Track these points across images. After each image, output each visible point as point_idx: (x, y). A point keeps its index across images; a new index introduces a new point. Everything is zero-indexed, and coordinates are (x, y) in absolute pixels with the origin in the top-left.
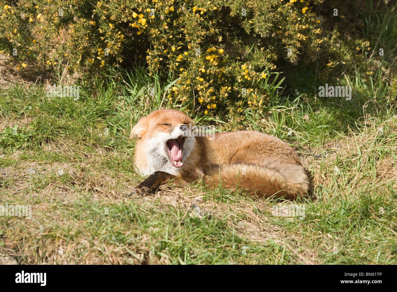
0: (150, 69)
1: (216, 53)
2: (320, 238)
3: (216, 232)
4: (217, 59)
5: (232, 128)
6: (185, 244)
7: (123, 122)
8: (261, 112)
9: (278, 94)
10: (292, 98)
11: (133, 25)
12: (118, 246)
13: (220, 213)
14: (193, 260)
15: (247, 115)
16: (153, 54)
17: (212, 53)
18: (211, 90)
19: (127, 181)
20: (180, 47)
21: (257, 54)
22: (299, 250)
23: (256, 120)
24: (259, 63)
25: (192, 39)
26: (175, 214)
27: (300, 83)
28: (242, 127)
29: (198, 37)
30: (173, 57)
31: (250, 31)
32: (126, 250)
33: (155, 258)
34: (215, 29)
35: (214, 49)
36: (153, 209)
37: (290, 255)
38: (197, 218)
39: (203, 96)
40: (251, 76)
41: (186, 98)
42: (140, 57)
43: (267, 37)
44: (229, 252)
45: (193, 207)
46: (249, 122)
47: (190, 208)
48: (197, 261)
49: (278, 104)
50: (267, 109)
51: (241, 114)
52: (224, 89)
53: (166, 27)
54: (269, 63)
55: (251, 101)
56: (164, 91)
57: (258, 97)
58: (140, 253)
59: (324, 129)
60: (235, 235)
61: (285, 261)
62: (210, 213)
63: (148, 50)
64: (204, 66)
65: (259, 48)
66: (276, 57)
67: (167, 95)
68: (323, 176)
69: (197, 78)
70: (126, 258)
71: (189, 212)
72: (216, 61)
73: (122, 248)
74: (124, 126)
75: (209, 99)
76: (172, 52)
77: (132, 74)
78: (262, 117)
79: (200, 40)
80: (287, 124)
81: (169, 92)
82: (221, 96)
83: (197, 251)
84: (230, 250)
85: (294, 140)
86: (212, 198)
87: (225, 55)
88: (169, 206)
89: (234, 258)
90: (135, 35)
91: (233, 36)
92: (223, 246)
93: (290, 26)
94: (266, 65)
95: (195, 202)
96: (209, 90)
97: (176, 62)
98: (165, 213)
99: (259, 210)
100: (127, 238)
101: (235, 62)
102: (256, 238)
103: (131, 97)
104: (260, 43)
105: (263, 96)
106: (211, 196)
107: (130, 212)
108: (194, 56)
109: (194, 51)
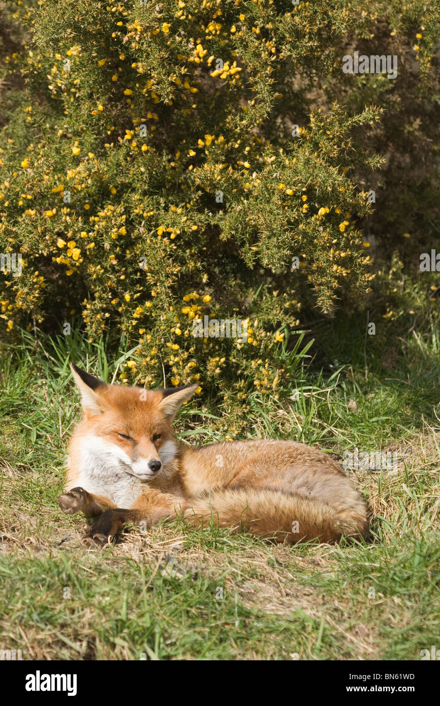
0: (89, 333)
1: (199, 301)
2: (381, 604)
3: (207, 600)
4: (200, 313)
5: (229, 425)
6: (156, 623)
7: (47, 423)
8: (277, 397)
9: (305, 368)
10: (328, 373)
11: (58, 260)
12: (43, 630)
13: (213, 569)
14: (169, 650)
15: (253, 404)
16: (93, 307)
17: (192, 302)
18: (192, 363)
19: (55, 521)
20: (139, 294)
21: (267, 302)
22: (347, 625)
23: (268, 411)
24: (271, 317)
25: (158, 280)
26: (137, 573)
27: (340, 349)
28: (245, 423)
29: (167, 276)
30: (127, 311)
31: (254, 263)
32: (56, 636)
33: (106, 647)
34: (195, 263)
35: (194, 295)
36: (100, 565)
37: (332, 635)
38: (175, 579)
39: (179, 375)
40: (258, 338)
41: (150, 379)
42: (72, 312)
43: (282, 273)
44: (230, 634)
45: (167, 559)
46: (257, 415)
47: (163, 562)
48: (177, 649)
49: (304, 384)
50: (286, 392)
51: (243, 402)
52: (213, 361)
53: (115, 262)
54: (287, 317)
55: (260, 379)
56: (114, 368)
57: (270, 372)
58: (81, 641)
59: (383, 422)
60: (239, 604)
61: (324, 645)
62: (196, 568)
63: (85, 300)
64: (178, 325)
65: (270, 292)
66: (299, 305)
67: (118, 375)
68: (383, 501)
69: (169, 344)
70: (58, 649)
71: (161, 568)
72: (199, 315)
73: (50, 633)
74: (49, 429)
75: (189, 379)
76: (125, 302)
77: (59, 340)
78: (278, 407)
79: (170, 281)
80: (319, 416)
81: (122, 370)
82: (209, 373)
83: (175, 633)
84: (231, 629)
85: (334, 443)
86: (199, 545)
87: (214, 306)
88: (128, 559)
89: (239, 643)
90: (63, 277)
91: (227, 273)
92: (219, 623)
93: (319, 253)
94: (283, 319)
95: (171, 552)
96: (189, 365)
97: (133, 319)
98: (121, 572)
99: (277, 562)
100: (58, 616)
101: (231, 316)
102: (274, 608)
103: (59, 379)
104: (271, 283)
105: (278, 372)
106: (197, 540)
107: (62, 572)
108: (162, 309)
109: (161, 300)
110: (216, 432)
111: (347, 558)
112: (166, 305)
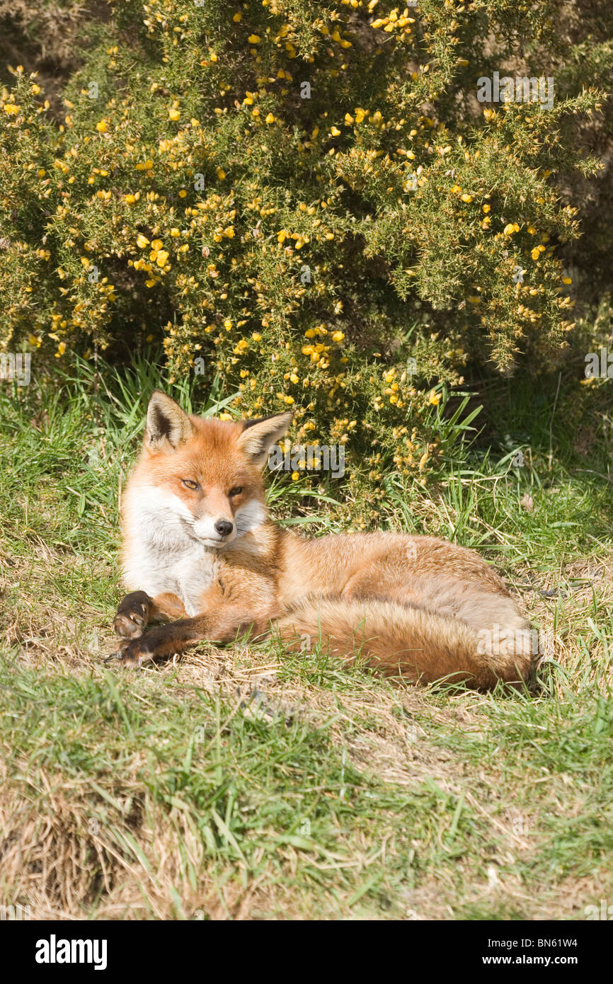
0: (171, 370)
1: (327, 339)
2: (545, 783)
3: (303, 756)
4: (327, 355)
5: (354, 515)
6: (230, 781)
7: (100, 489)
8: (423, 483)
9: (466, 444)
10: (497, 454)
11: (136, 264)
12: (73, 777)
13: (315, 713)
14: (245, 819)
15: (389, 488)
16: (179, 334)
17: (316, 339)
18: (310, 424)
19: (102, 627)
20: (244, 322)
21: (422, 348)
22: (494, 808)
23: (409, 500)
24: (425, 370)
25: (273, 304)
26: (209, 709)
27: (517, 421)
28: (376, 514)
29: (286, 301)
30: (226, 344)
31: (408, 293)
32: (90, 787)
33: (157, 809)
34: (326, 285)
35: (321, 330)
36: (160, 694)
37: (472, 820)
38: (261, 722)
39: (291, 439)
40: (404, 397)
42: (150, 338)
43: (446, 309)
44: (331, 805)
45: (253, 694)
46: (395, 504)
47: (247, 697)
48: (256, 820)
49: (463, 467)
50: (437, 476)
51: (376, 484)
52: (339, 424)
53: (215, 274)
54: (447, 371)
55: (402, 455)
57: (417, 446)
58: (124, 796)
59: (568, 529)
60: (348, 766)
61: (460, 832)
62: (292, 710)
63: (169, 324)
64: (296, 370)
65: (427, 333)
66: (465, 356)
68: (559, 639)
69: (280, 395)
70: (91, 804)
71: (243, 705)
72: (326, 358)
73: (83, 782)
74: (103, 498)
76: (225, 332)
77: (128, 376)
78: (424, 495)
79: (290, 307)
80: (480, 513)
82: (332, 440)
83: (256, 797)
84: (333, 799)
85: (497, 553)
86: (299, 677)
87: (347, 347)
88: (198, 689)
89: (342, 819)
90: (140, 288)
91: (369, 303)
92: (317, 789)
93: (500, 287)
94: (441, 374)
95: (259, 684)
96: (306, 426)
97: (233, 355)
98: (188, 706)
99: (405, 711)
100: (95, 760)
101: (370, 363)
102: (395, 774)
103: (123, 430)
104: (428, 322)
105: (429, 447)
106: (296, 671)
107: (105, 699)
108: (276, 345)
109: (274, 333)
110: (335, 523)
111: (503, 715)
112: (281, 340)
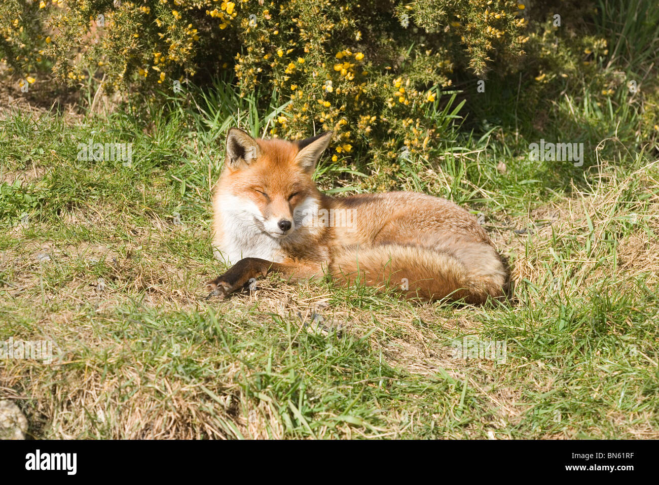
0: (241, 87)
1: (351, 59)
2: (525, 368)
3: (351, 358)
4: (352, 70)
5: (378, 184)
6: (300, 379)
7: (196, 176)
8: (426, 158)
9: (456, 128)
10: (479, 133)
11: (212, 13)
12: (187, 383)
13: (358, 327)
14: (312, 406)
15: (402, 163)
16: (245, 62)
17: (344, 59)
18: (343, 121)
19: (203, 274)
20: (291, 50)
21: (420, 61)
22: (490, 388)
23: (417, 171)
24: (423, 77)
25: (312, 36)
27: (491, 110)
28: (394, 182)
29: (321, 33)
30: (279, 67)
31: (408, 22)
32: (201, 390)
33: (249, 402)
34: (349, 20)
35: (347, 52)
36: (247, 320)
37: (475, 397)
38: (320, 336)
40: (409, 97)
41: (301, 135)
42: (225, 66)
43: (435, 32)
44: (373, 392)
45: (313, 316)
46: (407, 174)
47: (309, 319)
48: (320, 406)
49: (455, 145)
50: (436, 152)
51: (393, 161)
52: (364, 119)
53: (268, 17)
54: (439, 77)
55: (410, 139)
56: (264, 124)
58: (225, 395)
59: (532, 185)
60: (383, 364)
61: (466, 407)
62: (342, 326)
63: (238, 55)
64: (330, 82)
65: (423, 51)
66: (451, 66)
67: (269, 130)
68: (530, 264)
69: (320, 101)
70: (202, 402)
71: (306, 325)
72: (352, 73)
73: (195, 386)
74: (198, 182)
75: (339, 137)
76: (278, 58)
77: (211, 94)
78: (428, 167)
79: (324, 37)
80: (469, 177)
81: (273, 125)
82: (359, 131)
83: (319, 390)
84: (374, 388)
85: (482, 205)
86: (345, 302)
87: (367, 63)
88: (273, 315)
89: (381, 402)
90: (216, 30)
91: (380, 31)
92: (363, 381)
93: (474, 14)
94: (435, 79)
95: (316, 309)
96: (340, 122)
98: (267, 327)
101: (383, 74)
102: (417, 368)
103: (209, 132)
104: (424, 42)
105: (429, 132)
106: (343, 298)
107: (208, 326)
108: (315, 65)
109: (314, 57)
110: (365, 190)
111: (492, 321)
112: (318, 62)
